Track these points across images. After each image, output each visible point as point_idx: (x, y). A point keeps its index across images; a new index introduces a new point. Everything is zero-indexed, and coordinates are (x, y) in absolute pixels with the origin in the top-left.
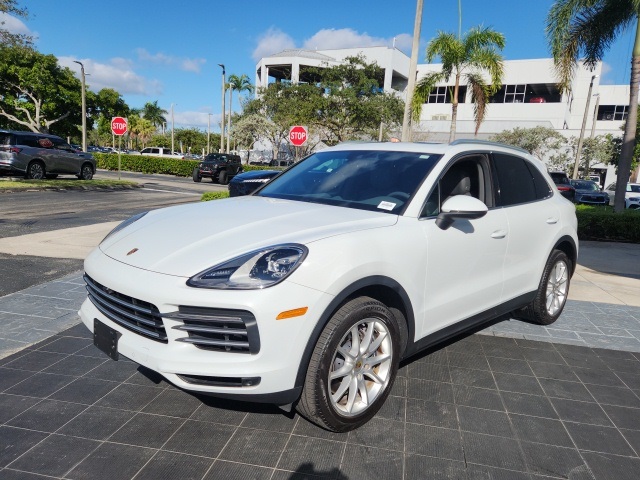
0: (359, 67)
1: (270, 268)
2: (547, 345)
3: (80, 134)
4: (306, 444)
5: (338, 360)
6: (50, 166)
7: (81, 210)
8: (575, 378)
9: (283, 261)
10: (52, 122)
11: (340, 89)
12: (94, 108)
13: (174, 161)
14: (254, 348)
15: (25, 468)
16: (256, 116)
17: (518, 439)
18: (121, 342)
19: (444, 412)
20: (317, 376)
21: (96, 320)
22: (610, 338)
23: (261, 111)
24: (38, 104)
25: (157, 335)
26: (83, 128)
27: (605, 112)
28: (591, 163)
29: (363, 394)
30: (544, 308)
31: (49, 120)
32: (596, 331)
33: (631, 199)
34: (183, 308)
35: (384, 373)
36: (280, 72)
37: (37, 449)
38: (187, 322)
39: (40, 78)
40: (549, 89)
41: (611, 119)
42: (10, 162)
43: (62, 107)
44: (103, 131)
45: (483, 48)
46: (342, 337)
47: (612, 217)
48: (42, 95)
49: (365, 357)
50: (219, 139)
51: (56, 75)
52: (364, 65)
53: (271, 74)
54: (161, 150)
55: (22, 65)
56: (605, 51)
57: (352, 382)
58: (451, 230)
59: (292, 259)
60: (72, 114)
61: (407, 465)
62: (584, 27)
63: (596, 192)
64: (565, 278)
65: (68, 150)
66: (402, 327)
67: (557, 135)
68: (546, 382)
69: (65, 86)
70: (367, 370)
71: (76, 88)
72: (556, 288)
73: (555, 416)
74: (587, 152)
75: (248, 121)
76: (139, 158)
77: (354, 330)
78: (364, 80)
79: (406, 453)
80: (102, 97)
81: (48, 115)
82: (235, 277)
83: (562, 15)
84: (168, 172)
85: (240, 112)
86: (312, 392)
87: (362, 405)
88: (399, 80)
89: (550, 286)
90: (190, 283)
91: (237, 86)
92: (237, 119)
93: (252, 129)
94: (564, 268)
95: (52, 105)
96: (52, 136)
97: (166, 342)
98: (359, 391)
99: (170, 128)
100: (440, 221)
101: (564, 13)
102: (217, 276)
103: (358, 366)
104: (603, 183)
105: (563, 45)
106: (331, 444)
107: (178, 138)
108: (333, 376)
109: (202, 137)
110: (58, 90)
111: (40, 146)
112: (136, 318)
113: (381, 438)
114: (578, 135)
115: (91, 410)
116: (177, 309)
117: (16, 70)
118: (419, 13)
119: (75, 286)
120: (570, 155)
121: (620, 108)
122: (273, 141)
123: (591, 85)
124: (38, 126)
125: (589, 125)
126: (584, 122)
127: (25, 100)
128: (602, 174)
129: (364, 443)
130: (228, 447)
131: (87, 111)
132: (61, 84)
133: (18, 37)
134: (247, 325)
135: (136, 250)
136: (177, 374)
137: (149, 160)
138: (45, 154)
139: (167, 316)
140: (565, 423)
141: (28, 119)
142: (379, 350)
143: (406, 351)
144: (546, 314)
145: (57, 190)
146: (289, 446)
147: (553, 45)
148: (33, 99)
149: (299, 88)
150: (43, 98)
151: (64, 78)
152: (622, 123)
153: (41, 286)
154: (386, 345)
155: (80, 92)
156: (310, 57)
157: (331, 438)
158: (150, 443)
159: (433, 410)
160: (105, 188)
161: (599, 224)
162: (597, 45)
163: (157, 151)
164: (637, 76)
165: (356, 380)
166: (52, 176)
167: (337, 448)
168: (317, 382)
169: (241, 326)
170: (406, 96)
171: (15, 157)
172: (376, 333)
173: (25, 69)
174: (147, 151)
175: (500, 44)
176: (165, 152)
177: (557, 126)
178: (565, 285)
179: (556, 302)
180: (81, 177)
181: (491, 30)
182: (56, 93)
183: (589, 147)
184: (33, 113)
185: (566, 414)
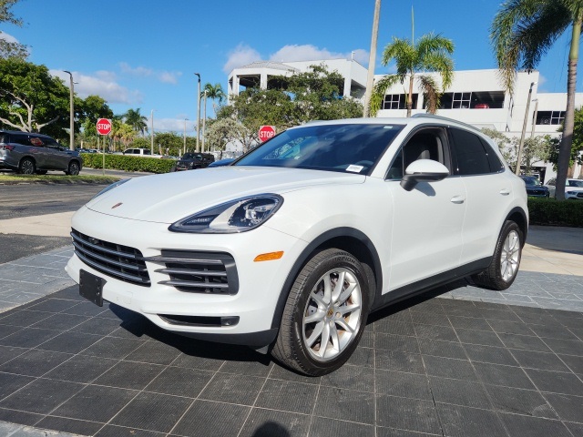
0: (321, 75)
1: (247, 216)
2: (503, 306)
3: (68, 136)
4: (282, 386)
5: (311, 308)
6: (40, 163)
7: (68, 200)
8: (531, 333)
9: (260, 208)
10: (43, 125)
11: (305, 94)
12: (81, 113)
13: (153, 160)
14: (233, 290)
15: (11, 407)
16: (228, 119)
17: (483, 384)
18: (105, 288)
19: (411, 361)
20: (292, 319)
21: (82, 271)
22: (561, 301)
23: (233, 116)
24: (30, 110)
25: (140, 279)
26: (70, 131)
27: (543, 117)
28: (532, 161)
29: (335, 341)
30: (499, 274)
31: (40, 123)
32: (547, 295)
33: (569, 193)
34: (165, 252)
35: (354, 322)
36: (249, 82)
37: (24, 391)
38: (169, 265)
39: (32, 85)
40: (492, 97)
41: (548, 123)
42: (3, 158)
43: (52, 112)
44: (89, 134)
45: (435, 53)
46: (315, 284)
47: (554, 203)
48: (34, 101)
49: (337, 305)
50: (195, 142)
51: (47, 84)
52: (327, 73)
53: (241, 83)
54: (142, 151)
55: (15, 74)
56: (542, 57)
57: (324, 329)
58: (415, 191)
59: (268, 207)
60: (61, 117)
61: (378, 404)
62: (524, 34)
63: (538, 186)
64: (517, 248)
65: (58, 149)
66: (371, 281)
67: (502, 137)
68: (505, 336)
69: (56, 94)
70: (339, 319)
71: (65, 95)
72: (509, 256)
73: (515, 364)
74: (528, 151)
75: (221, 124)
76: (122, 157)
77: (326, 278)
78: (326, 86)
79: (376, 393)
80: (88, 103)
81: (39, 119)
82: (215, 224)
83: (504, 24)
84: (148, 170)
85: (214, 117)
86: (288, 334)
87: (334, 351)
88: (357, 88)
89: (504, 254)
90: (172, 229)
91: (212, 94)
92: (212, 122)
93: (225, 131)
94: (516, 238)
95: (43, 110)
96: (43, 136)
97: (149, 285)
98: (331, 340)
99: (151, 132)
100: (404, 182)
101: (507, 22)
102: (199, 223)
103: (330, 313)
104: (542, 180)
105: (506, 50)
106: (306, 386)
107: (157, 141)
108: (307, 320)
109: (180, 140)
110: (49, 98)
111: (32, 145)
112: (120, 264)
113: (352, 381)
114: (519, 136)
115: (76, 358)
116: (159, 253)
117: (11, 79)
118: (376, 22)
119: (62, 258)
120: (513, 154)
121: (556, 114)
122: (243, 142)
123: (531, 91)
124: (30, 129)
125: (529, 127)
126: (525, 124)
127: (18, 106)
128: (542, 172)
129: (336, 385)
130: (207, 389)
131: (75, 116)
132: (51, 92)
133: (13, 45)
134: (226, 266)
135: (120, 204)
136: (159, 315)
137: (131, 159)
138: (34, 151)
139: (150, 260)
140: (526, 370)
141: (20, 123)
142: (349, 300)
143: (374, 303)
144: (501, 279)
145: (46, 183)
146: (265, 388)
147: (497, 50)
148: (26, 104)
149: (267, 94)
150: (35, 104)
151: (54, 86)
152: (558, 126)
153: (30, 258)
154: (356, 296)
155: (69, 99)
156: (277, 68)
157: (305, 381)
158: (132, 385)
159: (401, 359)
160: (90, 182)
161: (542, 210)
162: (535, 51)
163: (138, 152)
164: (574, 77)
165: (328, 326)
166: (42, 171)
167: (312, 390)
168: (292, 325)
169: (221, 268)
170: (364, 101)
171: (8, 153)
172: (346, 284)
173: (19, 78)
174: (129, 151)
175: (450, 50)
176: (145, 152)
177: (500, 128)
178: (517, 252)
179: (509, 270)
180: (68, 173)
181: (441, 38)
182: (47, 100)
183: (529, 147)
184: (25, 117)
185: (526, 362)
